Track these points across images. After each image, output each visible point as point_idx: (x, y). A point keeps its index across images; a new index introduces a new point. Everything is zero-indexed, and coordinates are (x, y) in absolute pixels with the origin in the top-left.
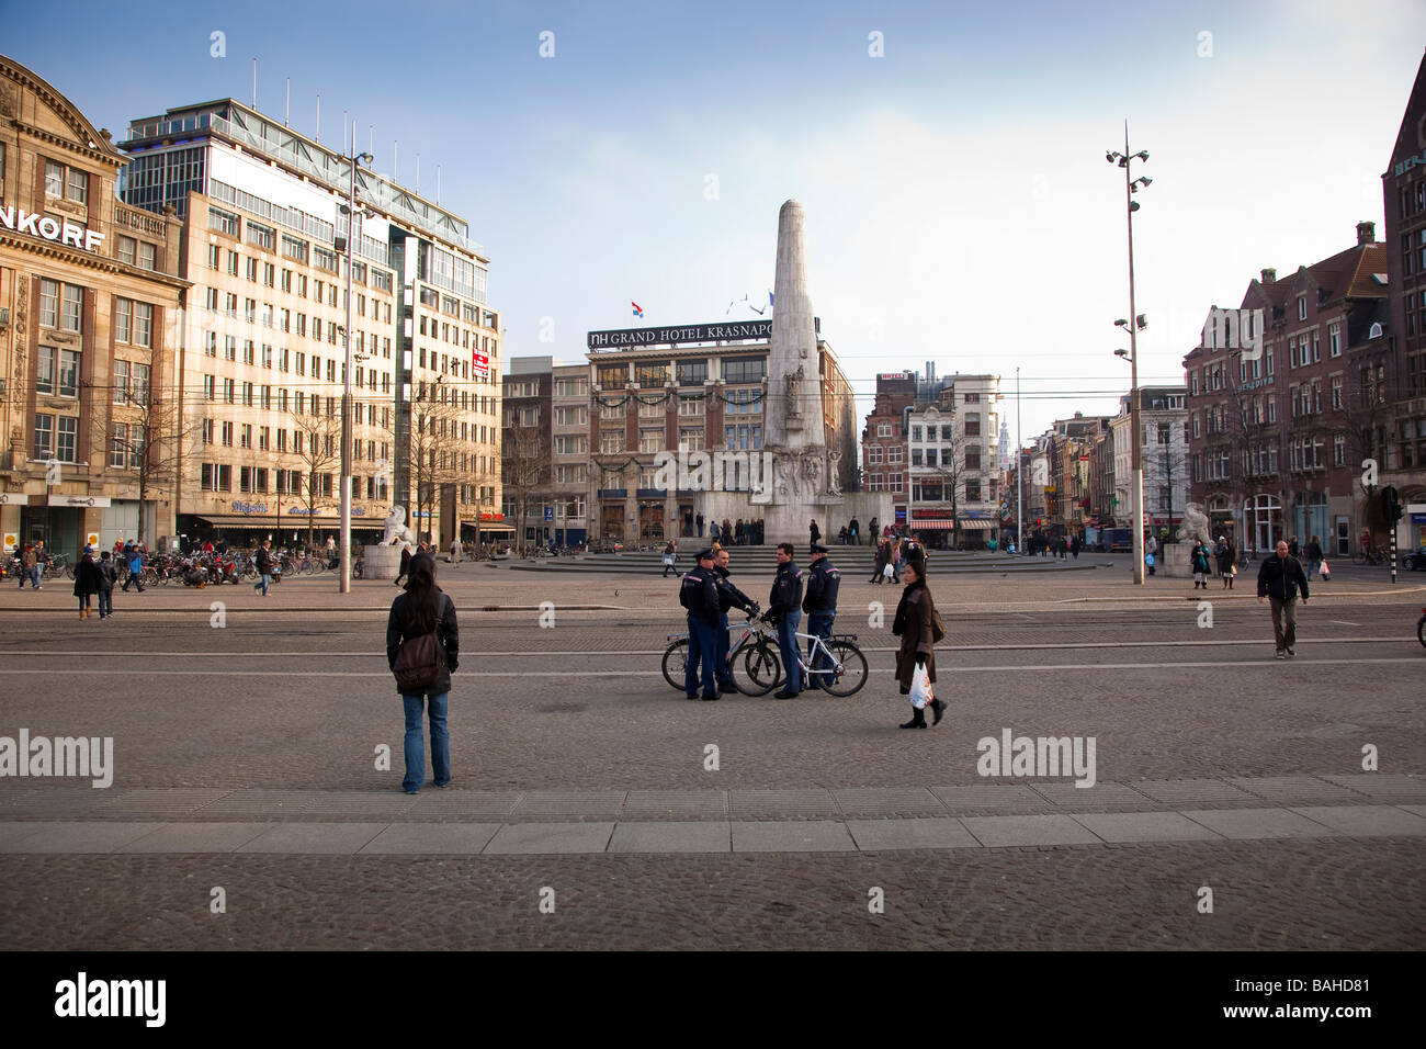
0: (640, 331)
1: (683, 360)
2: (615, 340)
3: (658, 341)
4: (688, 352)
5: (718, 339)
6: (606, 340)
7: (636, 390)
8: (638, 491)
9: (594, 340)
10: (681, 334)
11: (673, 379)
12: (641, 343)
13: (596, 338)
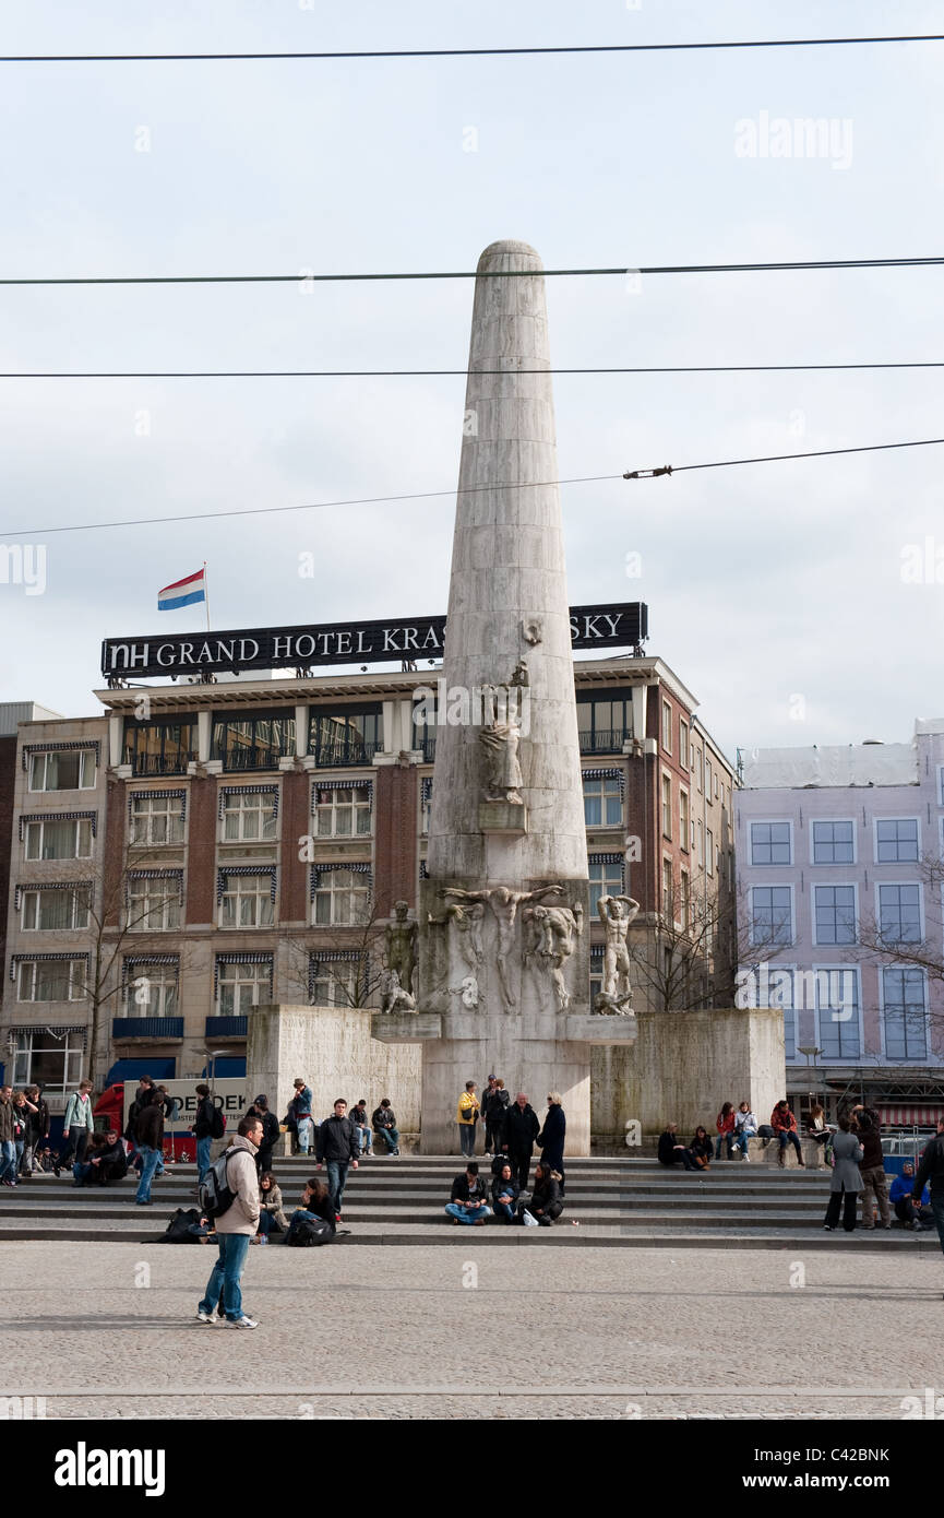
0: (225, 636)
1: (325, 706)
2: (165, 659)
3: (266, 661)
4: (336, 685)
5: (409, 656)
6: (145, 657)
7: (212, 777)
8: (210, 1021)
9: (120, 659)
10: (320, 643)
11: (301, 750)
12: (225, 666)
13: (121, 653)
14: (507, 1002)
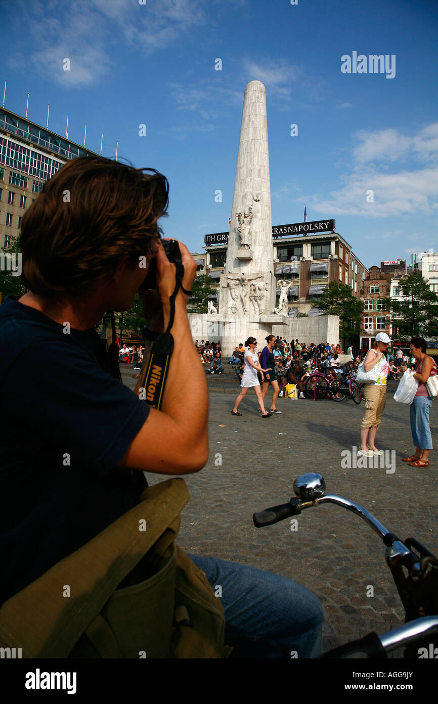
5: (275, 235)
6: (214, 238)
13: (209, 238)
14: (245, 311)
